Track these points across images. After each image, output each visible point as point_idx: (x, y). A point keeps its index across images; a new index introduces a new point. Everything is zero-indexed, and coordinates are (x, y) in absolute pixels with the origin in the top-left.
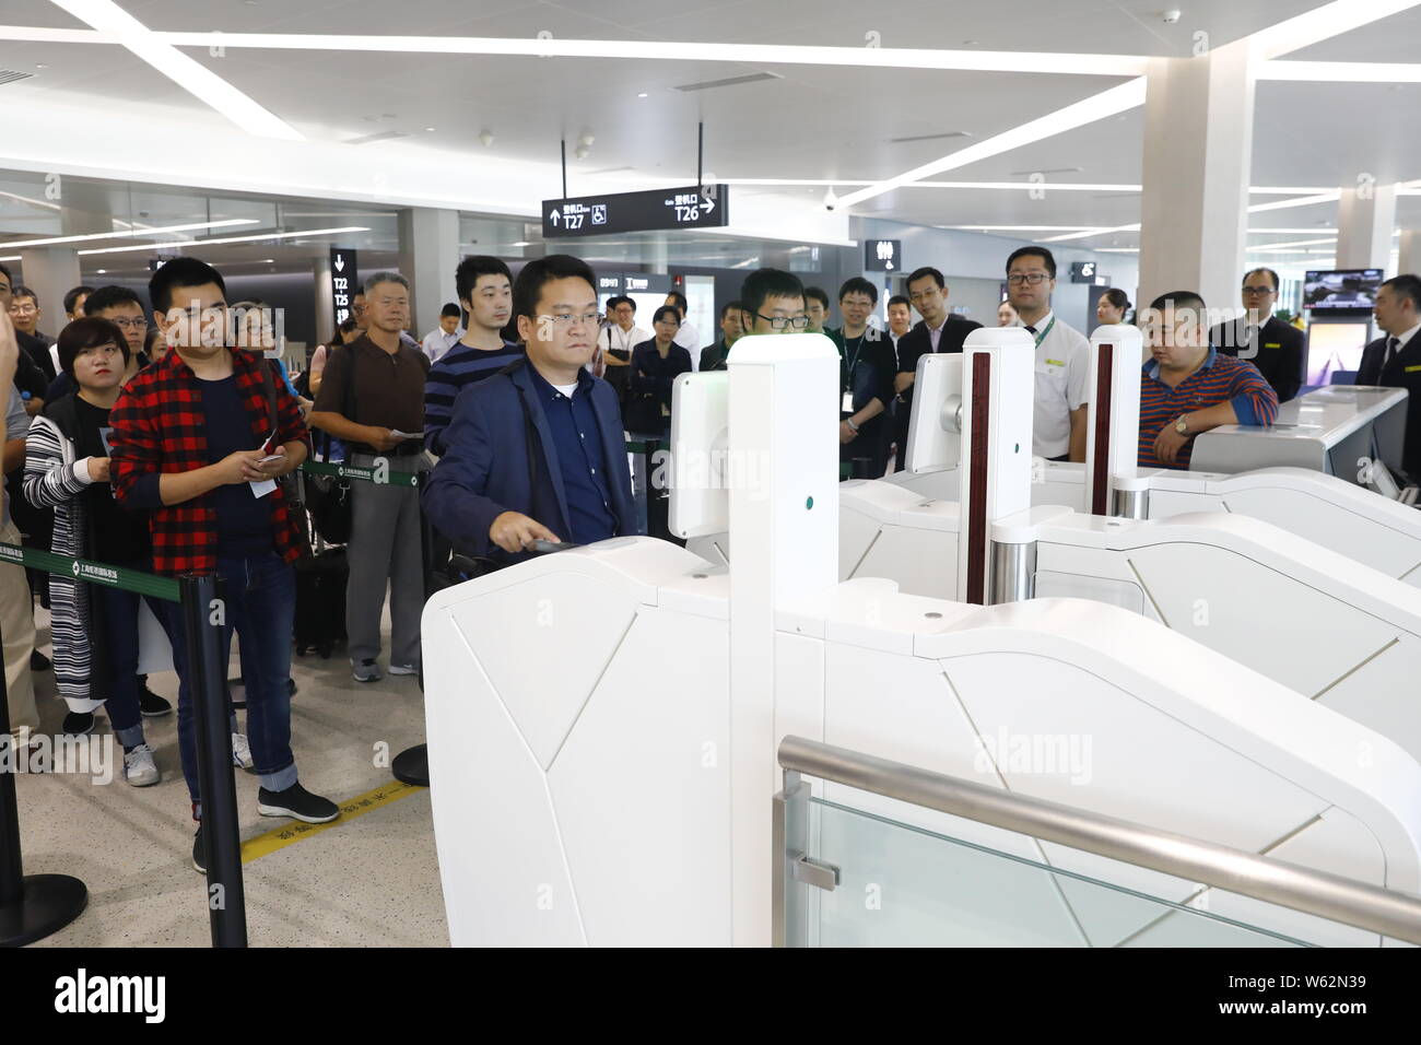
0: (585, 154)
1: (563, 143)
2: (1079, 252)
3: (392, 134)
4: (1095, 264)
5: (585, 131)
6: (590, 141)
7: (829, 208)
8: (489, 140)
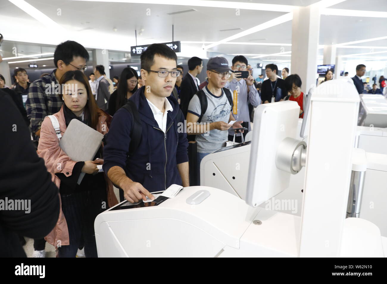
0: (141, 34)
1: (136, 31)
2: (259, 61)
3: (89, 28)
4: (263, 64)
5: (141, 27)
6: (143, 30)
7: (203, 49)
8: (116, 30)
